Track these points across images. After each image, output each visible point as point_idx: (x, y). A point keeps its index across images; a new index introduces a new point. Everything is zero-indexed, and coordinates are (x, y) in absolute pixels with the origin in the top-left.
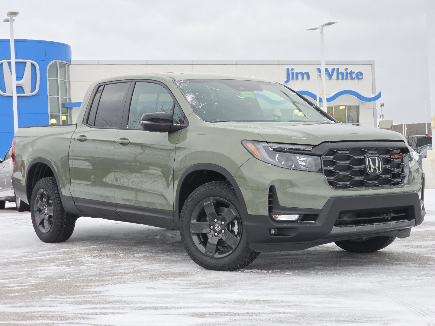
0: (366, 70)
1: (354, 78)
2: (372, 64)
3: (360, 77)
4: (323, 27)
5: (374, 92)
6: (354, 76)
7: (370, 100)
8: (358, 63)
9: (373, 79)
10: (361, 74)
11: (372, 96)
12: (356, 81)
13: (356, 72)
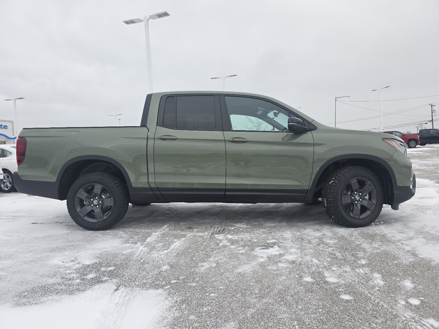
0: (9, 125)
1: (3, 128)
2: (12, 122)
3: (6, 128)
4: (15, 100)
5: (14, 135)
6: (2, 127)
7: (12, 139)
8: (4, 121)
9: (13, 129)
10: (7, 126)
11: (13, 137)
12: (4, 129)
13: (4, 125)
